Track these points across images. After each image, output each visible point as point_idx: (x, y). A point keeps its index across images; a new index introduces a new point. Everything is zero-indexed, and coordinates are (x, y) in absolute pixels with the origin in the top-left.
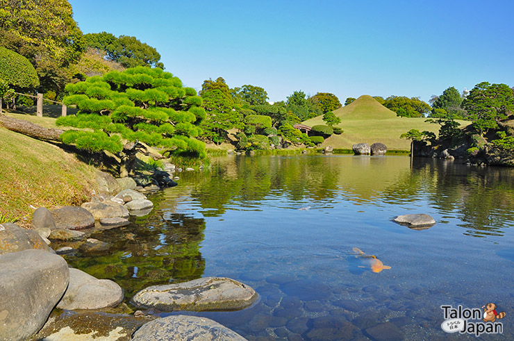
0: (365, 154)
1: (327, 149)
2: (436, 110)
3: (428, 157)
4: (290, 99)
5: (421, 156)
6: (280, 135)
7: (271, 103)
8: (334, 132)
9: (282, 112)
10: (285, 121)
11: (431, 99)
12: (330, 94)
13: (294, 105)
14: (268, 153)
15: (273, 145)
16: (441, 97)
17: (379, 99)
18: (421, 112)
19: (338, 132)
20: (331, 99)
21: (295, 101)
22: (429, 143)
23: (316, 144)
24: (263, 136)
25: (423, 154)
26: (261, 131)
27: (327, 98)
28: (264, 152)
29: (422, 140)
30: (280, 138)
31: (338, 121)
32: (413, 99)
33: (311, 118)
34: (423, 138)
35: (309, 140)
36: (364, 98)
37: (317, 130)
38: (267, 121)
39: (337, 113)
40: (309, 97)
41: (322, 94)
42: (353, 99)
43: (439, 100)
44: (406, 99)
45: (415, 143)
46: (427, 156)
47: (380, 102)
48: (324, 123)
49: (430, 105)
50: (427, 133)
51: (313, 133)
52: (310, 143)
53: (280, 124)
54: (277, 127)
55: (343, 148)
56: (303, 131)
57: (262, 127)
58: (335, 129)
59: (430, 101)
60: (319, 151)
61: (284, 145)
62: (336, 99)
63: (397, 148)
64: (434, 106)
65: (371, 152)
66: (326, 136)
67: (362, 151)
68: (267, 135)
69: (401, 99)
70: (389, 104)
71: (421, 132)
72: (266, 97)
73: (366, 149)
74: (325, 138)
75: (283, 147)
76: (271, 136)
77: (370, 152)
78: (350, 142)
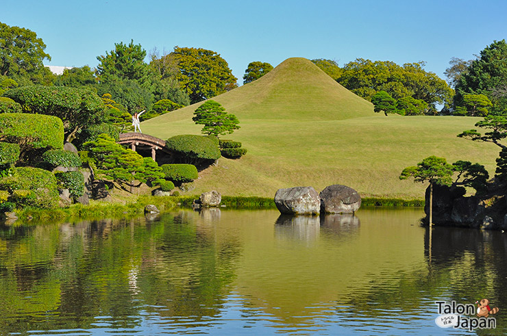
0: (307, 215)
1: (208, 198)
2: (467, 97)
3: (470, 227)
4: (106, 62)
5: (452, 225)
6: (86, 165)
7: (57, 70)
8: (225, 154)
9: (91, 106)
10: (100, 128)
11: (450, 66)
12: (206, 53)
13: (115, 77)
14: (53, 218)
15: (66, 193)
16: (475, 64)
17: (326, 66)
18: (429, 99)
19: (231, 152)
20: (210, 64)
21: (119, 67)
22: (470, 192)
23: (178, 184)
24: (41, 171)
25: (458, 219)
26: (35, 156)
27: (199, 61)
28: (45, 215)
29: (454, 184)
30: (86, 174)
31: (232, 123)
32: (410, 68)
33: (159, 111)
34: (456, 177)
35: (160, 173)
36: (293, 65)
37: (179, 148)
38: (51, 131)
39: (227, 102)
40: (154, 57)
41: (186, 52)
42: (264, 66)
43: (473, 72)
44: (391, 67)
45: (437, 190)
46: (466, 226)
47: (331, 73)
48: (198, 130)
49: (449, 82)
50: (466, 166)
51: (170, 154)
52: (163, 182)
53: (85, 135)
54: (77, 143)
55: (247, 195)
56: (144, 151)
57: (38, 145)
58: (225, 145)
59: (448, 72)
60: (185, 204)
61: (97, 190)
62: (222, 63)
63: (380, 192)
64: (460, 85)
65: (323, 208)
66: (203, 164)
67: (300, 208)
68: (50, 167)
69: (379, 66)
70: (352, 80)
71: (450, 162)
72: (44, 56)
73: (308, 203)
74: (200, 168)
75: (94, 196)
76: (61, 169)
77: (318, 210)
78: (262, 178)
